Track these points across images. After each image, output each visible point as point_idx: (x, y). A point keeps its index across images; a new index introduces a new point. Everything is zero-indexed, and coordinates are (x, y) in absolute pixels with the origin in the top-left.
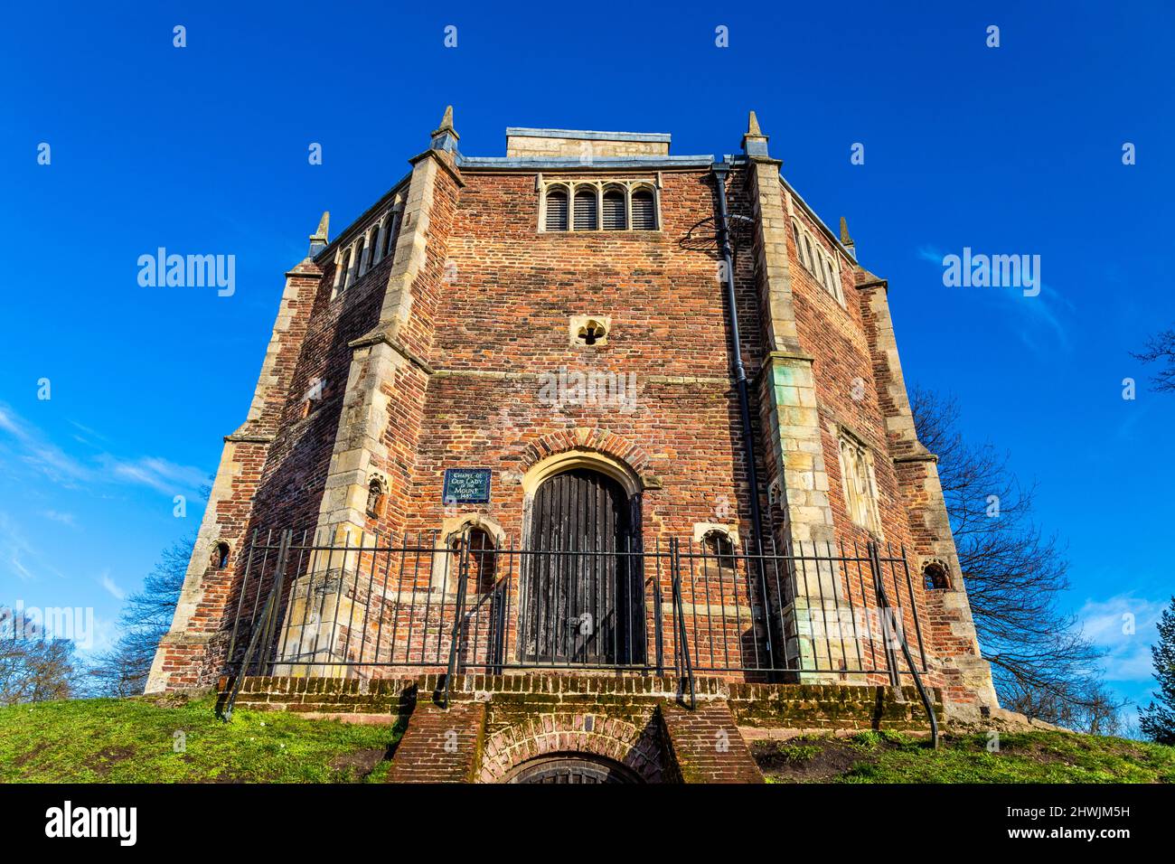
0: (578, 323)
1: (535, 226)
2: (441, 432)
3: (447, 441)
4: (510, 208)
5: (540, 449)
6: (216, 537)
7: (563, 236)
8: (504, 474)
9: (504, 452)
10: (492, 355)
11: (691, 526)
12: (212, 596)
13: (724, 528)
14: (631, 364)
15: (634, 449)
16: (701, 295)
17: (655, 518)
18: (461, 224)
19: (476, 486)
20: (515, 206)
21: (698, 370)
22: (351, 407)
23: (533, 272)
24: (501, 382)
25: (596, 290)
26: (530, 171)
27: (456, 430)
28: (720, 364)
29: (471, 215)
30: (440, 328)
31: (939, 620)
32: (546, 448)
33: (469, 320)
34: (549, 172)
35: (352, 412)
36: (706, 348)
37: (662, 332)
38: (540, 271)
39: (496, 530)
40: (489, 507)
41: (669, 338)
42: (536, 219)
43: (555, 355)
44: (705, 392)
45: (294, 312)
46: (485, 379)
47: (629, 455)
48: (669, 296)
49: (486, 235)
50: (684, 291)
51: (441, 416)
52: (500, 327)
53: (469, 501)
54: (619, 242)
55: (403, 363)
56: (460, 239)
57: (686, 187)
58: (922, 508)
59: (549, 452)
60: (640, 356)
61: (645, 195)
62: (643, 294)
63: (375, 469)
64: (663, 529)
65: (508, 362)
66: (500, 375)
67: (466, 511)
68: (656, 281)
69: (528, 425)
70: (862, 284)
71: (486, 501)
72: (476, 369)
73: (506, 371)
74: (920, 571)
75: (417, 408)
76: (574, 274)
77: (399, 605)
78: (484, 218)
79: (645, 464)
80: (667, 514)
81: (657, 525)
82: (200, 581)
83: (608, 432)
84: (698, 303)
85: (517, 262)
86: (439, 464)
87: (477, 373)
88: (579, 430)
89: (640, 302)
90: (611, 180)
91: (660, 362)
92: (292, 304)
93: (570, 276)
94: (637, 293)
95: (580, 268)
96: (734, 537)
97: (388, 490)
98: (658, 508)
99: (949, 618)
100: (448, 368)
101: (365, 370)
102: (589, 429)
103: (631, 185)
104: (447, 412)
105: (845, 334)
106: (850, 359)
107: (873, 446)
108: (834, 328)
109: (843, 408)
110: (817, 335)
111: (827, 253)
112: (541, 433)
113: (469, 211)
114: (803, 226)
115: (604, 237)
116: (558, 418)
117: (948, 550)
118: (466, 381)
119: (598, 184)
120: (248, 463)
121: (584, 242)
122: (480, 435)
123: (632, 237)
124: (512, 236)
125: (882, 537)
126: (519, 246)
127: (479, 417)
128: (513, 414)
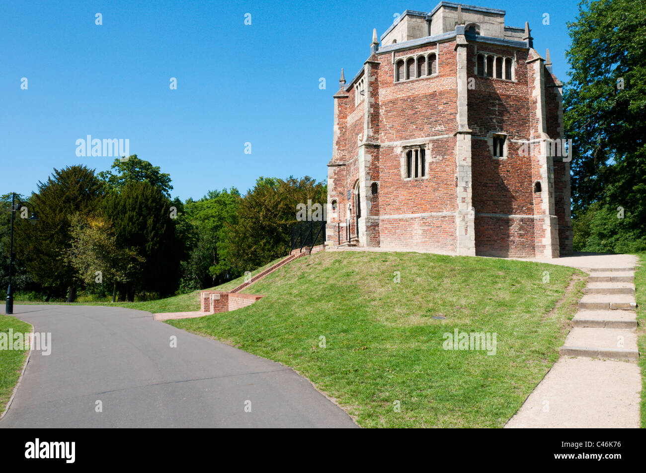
2: (347, 181)
9: (351, 184)
18: (349, 111)
19: (349, 195)
24: (351, 163)
25: (360, 124)
33: (350, 145)
34: (355, 83)
43: (357, 151)
55: (335, 168)
56: (349, 117)
58: (456, 155)
63: (332, 198)
72: (350, 160)
76: (358, 120)
95: (359, 117)
97: (338, 201)
103: (364, 78)
104: (347, 175)
105: (431, 91)
106: (431, 102)
107: (436, 138)
108: (420, 95)
109: (416, 133)
110: (403, 110)
111: (428, 52)
112: (354, 176)
113: (349, 106)
114: (405, 57)
115: (361, 104)
116: (356, 172)
117: (458, 171)
118: (349, 165)
119: (361, 81)
121: (359, 107)
122: (350, 180)
123: (364, 101)
124: (353, 111)
125: (427, 177)
126: (354, 114)
127: (350, 174)
128: (352, 172)
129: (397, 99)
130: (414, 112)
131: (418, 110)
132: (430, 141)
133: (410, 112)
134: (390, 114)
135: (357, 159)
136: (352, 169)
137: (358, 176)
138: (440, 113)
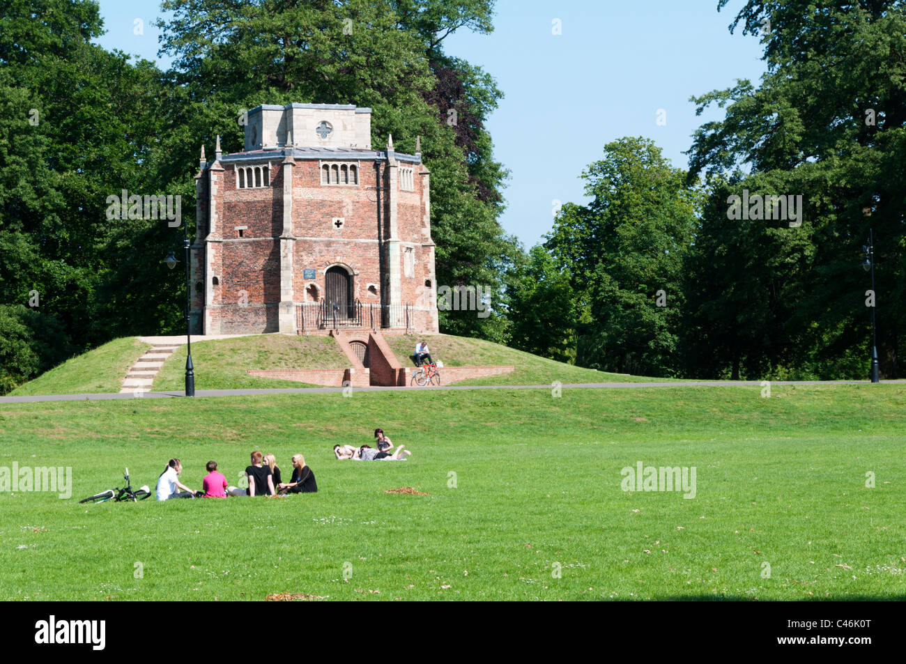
0: (335, 220)
1: (320, 182)
2: (301, 258)
3: (302, 260)
4: (311, 175)
5: (326, 263)
6: (213, 275)
7: (329, 186)
8: (317, 270)
9: (317, 264)
10: (311, 232)
11: (366, 284)
12: (217, 294)
13: (374, 285)
14: (351, 235)
16: (370, 211)
17: (357, 283)
18: (297, 182)
19: (312, 274)
20: (313, 174)
21: (369, 237)
22: (284, 257)
23: (321, 201)
24: (315, 242)
25: (340, 208)
26: (317, 160)
27: (305, 257)
28: (376, 235)
29: (299, 178)
30: (296, 223)
32: (328, 262)
33: (303, 220)
34: (323, 160)
35: (284, 259)
36: (371, 230)
37: (359, 224)
38: (323, 201)
39: (318, 286)
40: (315, 280)
41: (361, 226)
42: (320, 179)
43: (329, 232)
44: (372, 245)
45: (217, 186)
46: (311, 241)
47: (351, 265)
48: (362, 211)
49: (305, 187)
50: (366, 209)
51: (301, 254)
52: (313, 222)
53: (310, 278)
54: (346, 189)
56: (297, 188)
57: (368, 167)
58: (427, 262)
59: (330, 264)
60: (353, 233)
61: (353, 168)
62: (354, 210)
64: (359, 285)
65: (316, 234)
66: (313, 239)
67: (310, 281)
68: (358, 205)
69: (324, 256)
70: (422, 172)
71: (314, 278)
73: (316, 237)
74: (424, 282)
78: (303, 179)
79: (354, 268)
80: (361, 281)
82: (212, 289)
83: (344, 258)
84: (369, 213)
85: (315, 197)
86: (302, 268)
87: (308, 238)
88: (337, 257)
89: (353, 213)
90: (343, 163)
91: (359, 235)
92: (215, 183)
93: (332, 203)
94: (352, 210)
95: (334, 200)
96: (376, 287)
98: (358, 280)
99: (429, 296)
100: (300, 237)
101: (286, 246)
102: (340, 257)
103: (349, 164)
104: (302, 252)
105: (412, 204)
107: (416, 244)
108: (408, 205)
109: (408, 237)
110: (402, 215)
111: (410, 169)
112: (327, 258)
113: (298, 176)
114: (403, 168)
115: (341, 188)
116: (332, 254)
117: (432, 276)
118: (305, 242)
119: (339, 164)
120: (216, 249)
121: (335, 190)
122: (311, 259)
123: (350, 188)
124: (313, 187)
125: (414, 277)
126: (315, 190)
127: (310, 253)
128: (320, 253)
129: (400, 204)
131: (408, 217)
133: (405, 218)
135: (334, 242)
136: (317, 249)
137: (339, 260)
138: (415, 223)
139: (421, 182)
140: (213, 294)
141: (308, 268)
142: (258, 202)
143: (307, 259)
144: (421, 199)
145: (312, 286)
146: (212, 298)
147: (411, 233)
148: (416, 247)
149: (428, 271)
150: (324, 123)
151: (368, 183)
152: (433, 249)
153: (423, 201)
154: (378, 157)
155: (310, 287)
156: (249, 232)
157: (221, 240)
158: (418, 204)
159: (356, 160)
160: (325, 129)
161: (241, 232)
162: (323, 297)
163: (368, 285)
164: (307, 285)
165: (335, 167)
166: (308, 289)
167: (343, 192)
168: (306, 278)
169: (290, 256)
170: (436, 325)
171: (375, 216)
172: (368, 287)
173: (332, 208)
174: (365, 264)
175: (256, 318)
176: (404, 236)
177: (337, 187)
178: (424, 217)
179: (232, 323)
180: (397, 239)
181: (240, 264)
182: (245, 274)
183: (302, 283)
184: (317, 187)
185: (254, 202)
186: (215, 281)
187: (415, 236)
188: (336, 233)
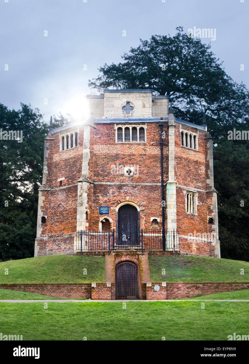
1: (115, 141)
2: (98, 198)
3: (99, 200)
4: (108, 135)
5: (119, 202)
6: (42, 215)
7: (122, 144)
8: (111, 208)
9: (111, 203)
10: (107, 178)
11: (150, 218)
12: (44, 229)
13: (157, 218)
14: (138, 180)
15: (139, 201)
16: (155, 161)
17: (143, 217)
18: (96, 141)
19: (106, 210)
20: (109, 134)
21: (154, 181)
22: (80, 196)
23: (115, 155)
24: (110, 186)
25: (130, 160)
26: (113, 124)
27: (101, 197)
28: (159, 180)
29: (99, 138)
30: (94, 171)
31: (210, 231)
32: (120, 201)
33: (101, 169)
35: (80, 197)
36: (155, 176)
37: (145, 171)
38: (117, 154)
39: (111, 220)
40: (109, 215)
41: (147, 173)
42: (115, 139)
43: (121, 178)
44: (155, 187)
46: (106, 185)
47: (137, 203)
48: (148, 161)
49: (103, 144)
50: (151, 160)
51: (97, 194)
52: (108, 171)
53: (105, 214)
54: (136, 146)
55: (88, 184)
56: (96, 145)
57: (153, 128)
58: (211, 204)
59: (121, 202)
60: (141, 178)
61: (142, 130)
62: (141, 161)
63: (86, 210)
64: (145, 219)
65: (111, 180)
66: (109, 183)
67: (104, 216)
68: (144, 157)
69: (116, 196)
70: (206, 138)
71: (108, 214)
72: (103, 182)
73: (110, 182)
74: (208, 220)
75: (92, 193)
76: (125, 155)
77: (93, 235)
78: (102, 138)
79: (141, 205)
80: (146, 216)
81: (143, 218)
82: (41, 226)
83: (133, 197)
84: (154, 163)
85: (111, 152)
86: (98, 205)
88: (127, 197)
89: (141, 163)
90: (134, 126)
91: (145, 179)
92: (47, 149)
93: (124, 156)
94: (140, 161)
95: (126, 153)
96: (159, 220)
97: (89, 213)
98: (144, 214)
99: (212, 230)
100: (97, 182)
101: (82, 188)
102: (129, 197)
103: (138, 127)
104: (98, 193)
105: (196, 159)
106: (196, 167)
107: (199, 190)
108: (192, 160)
109: (190, 183)
110: (185, 166)
111: (194, 134)
112: (119, 198)
113: (98, 137)
114: (185, 131)
115: (132, 144)
116: (123, 194)
117: (215, 215)
118: (102, 185)
119: (130, 127)
120: (45, 196)
121: (127, 146)
122: (106, 199)
123: (139, 144)
124: (110, 144)
125: (196, 214)
126: (111, 147)
127: (105, 194)
128: (113, 194)
129: (182, 157)
130: (189, 169)
131: (191, 169)
132: (197, 191)
133: (188, 169)
134: (179, 166)
135: (124, 185)
136: (111, 191)
137: (128, 200)
138: (199, 175)
139: (206, 146)
140: (41, 229)
141: (103, 205)
142: (71, 158)
143: (102, 199)
144: (206, 158)
145: (107, 220)
146: (40, 232)
147: (195, 182)
148: (199, 192)
149: (211, 211)
150: (128, 103)
151: (153, 140)
152: (215, 195)
153: (208, 159)
154: (161, 121)
155: (104, 221)
156: (66, 182)
157: (49, 189)
158: (203, 161)
159: (144, 123)
160: (128, 107)
161: (61, 181)
162: (115, 228)
163: (152, 219)
164: (102, 219)
165: (127, 129)
166: (102, 222)
167: (133, 147)
168: (101, 214)
169: (85, 195)
170: (218, 251)
171: (159, 165)
172: (151, 220)
173: (124, 160)
174: (149, 202)
175: (65, 246)
176: (186, 182)
177: (128, 144)
178: (209, 171)
179: (52, 250)
180: (174, 181)
181: (59, 205)
182: (61, 213)
183: (98, 217)
184: (112, 144)
185: (69, 159)
186: (44, 220)
187: (200, 184)
188: (127, 179)
